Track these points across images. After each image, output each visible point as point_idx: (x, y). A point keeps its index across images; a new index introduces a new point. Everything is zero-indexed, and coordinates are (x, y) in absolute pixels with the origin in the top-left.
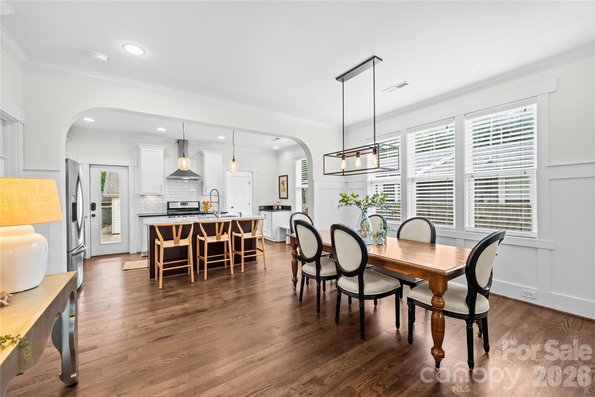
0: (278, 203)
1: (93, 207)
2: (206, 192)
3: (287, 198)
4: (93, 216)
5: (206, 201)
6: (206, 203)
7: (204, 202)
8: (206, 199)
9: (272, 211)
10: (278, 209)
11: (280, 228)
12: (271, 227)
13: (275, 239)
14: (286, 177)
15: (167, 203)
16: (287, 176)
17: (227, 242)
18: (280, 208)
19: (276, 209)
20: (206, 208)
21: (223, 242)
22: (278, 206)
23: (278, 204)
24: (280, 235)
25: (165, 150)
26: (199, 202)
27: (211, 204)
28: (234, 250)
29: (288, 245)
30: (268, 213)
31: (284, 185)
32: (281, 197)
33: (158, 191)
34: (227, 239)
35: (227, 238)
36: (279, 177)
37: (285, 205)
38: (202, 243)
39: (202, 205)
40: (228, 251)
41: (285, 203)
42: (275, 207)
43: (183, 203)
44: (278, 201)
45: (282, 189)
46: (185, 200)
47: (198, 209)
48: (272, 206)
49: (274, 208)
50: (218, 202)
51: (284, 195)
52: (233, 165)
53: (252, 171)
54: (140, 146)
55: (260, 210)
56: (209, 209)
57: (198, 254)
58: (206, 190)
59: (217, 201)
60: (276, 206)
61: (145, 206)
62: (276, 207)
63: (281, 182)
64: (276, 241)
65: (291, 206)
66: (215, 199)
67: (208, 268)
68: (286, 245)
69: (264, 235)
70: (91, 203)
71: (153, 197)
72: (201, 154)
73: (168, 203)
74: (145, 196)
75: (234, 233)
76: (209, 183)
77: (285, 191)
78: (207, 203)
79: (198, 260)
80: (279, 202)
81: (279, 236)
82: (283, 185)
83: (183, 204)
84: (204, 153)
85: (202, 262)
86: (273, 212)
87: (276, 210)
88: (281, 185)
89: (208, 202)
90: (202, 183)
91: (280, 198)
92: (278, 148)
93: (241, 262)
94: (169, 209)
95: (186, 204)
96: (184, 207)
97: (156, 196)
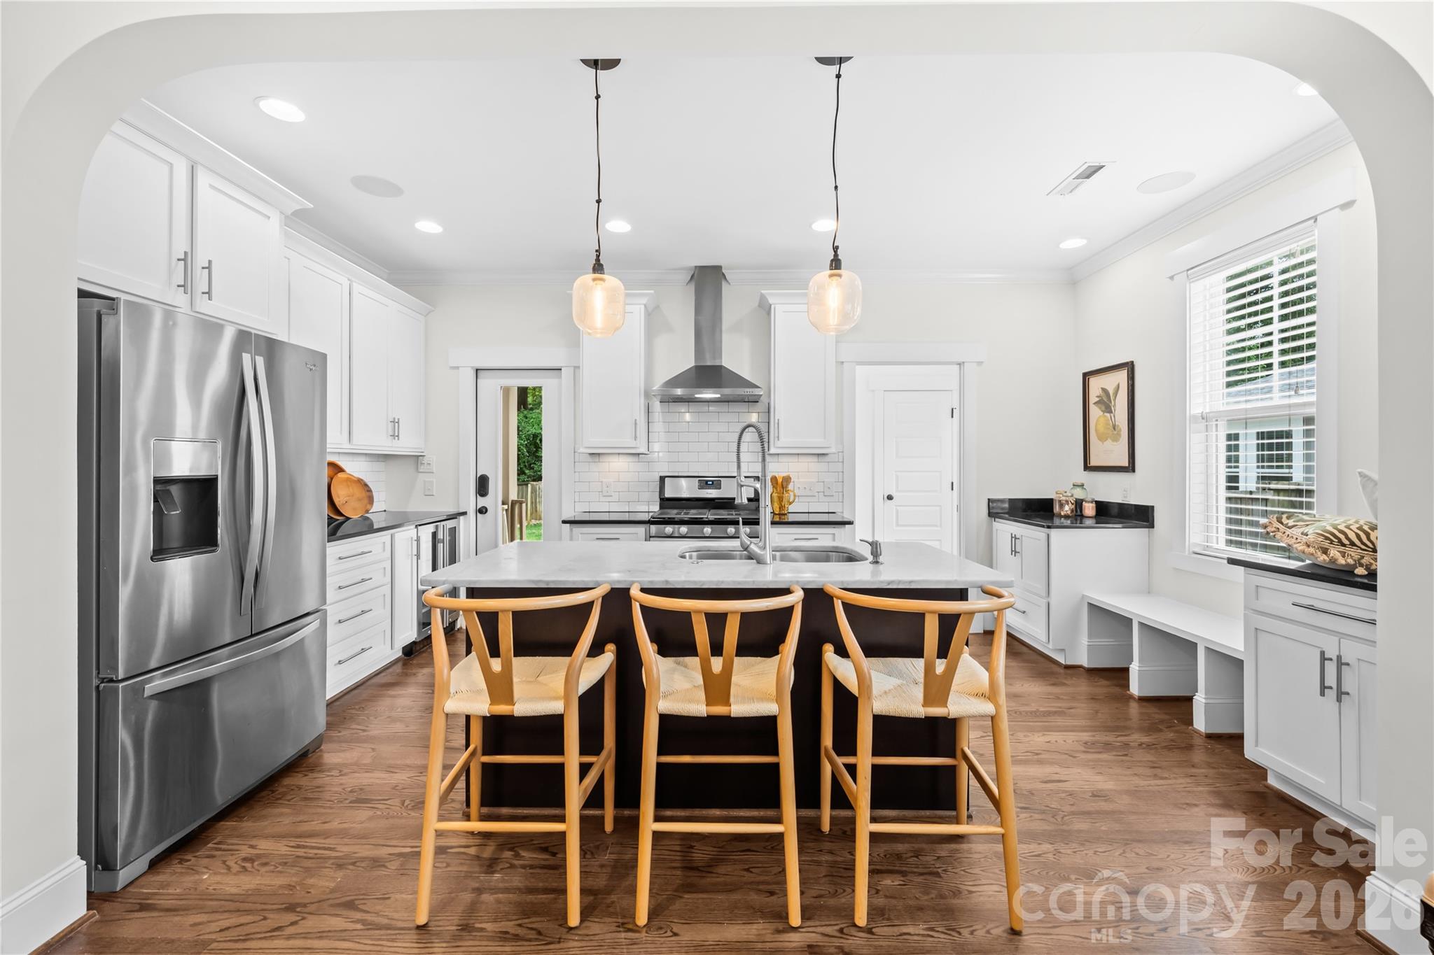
0: (1079, 490)
1: (482, 486)
2: (779, 444)
3: (1131, 468)
4: (483, 511)
5: (780, 475)
6: (780, 481)
7: (773, 480)
9: (1049, 527)
10: (1078, 517)
11: (1090, 604)
12: (1044, 593)
13: (1063, 650)
14: (1122, 376)
15: (658, 479)
16: (1130, 367)
18: (1089, 510)
19: (1066, 517)
20: (781, 499)
22: (1079, 504)
23: (1079, 494)
24: (1090, 636)
29: (1143, 700)
30: (1030, 533)
31: (1110, 412)
32: (1094, 462)
33: (627, 442)
35: (768, 700)
36: (1086, 376)
37: (1115, 498)
41: (1115, 490)
42: (1062, 506)
43: (707, 481)
44: (1079, 482)
45: (1101, 429)
46: (710, 470)
48: (1050, 501)
49: (1056, 509)
51: (1111, 451)
53: (961, 360)
55: (993, 514)
56: (790, 503)
58: (776, 435)
60: (1067, 502)
61: (602, 485)
62: (1067, 508)
63: (1093, 398)
64: (1069, 663)
65: (1153, 507)
68: (1131, 697)
69: (1007, 619)
70: (478, 476)
71: (622, 458)
72: (765, 309)
73: (662, 480)
74: (603, 458)
77: (1119, 435)
78: (785, 484)
80: (1082, 486)
81: (1084, 641)
82: (1109, 409)
83: (705, 483)
84: (770, 302)
86: (1055, 534)
87: (1068, 522)
88: (1095, 412)
89: (787, 480)
90: (768, 412)
91: (1087, 467)
92: (1084, 242)
94: (666, 502)
95: (716, 484)
96: (711, 493)
97: (630, 459)
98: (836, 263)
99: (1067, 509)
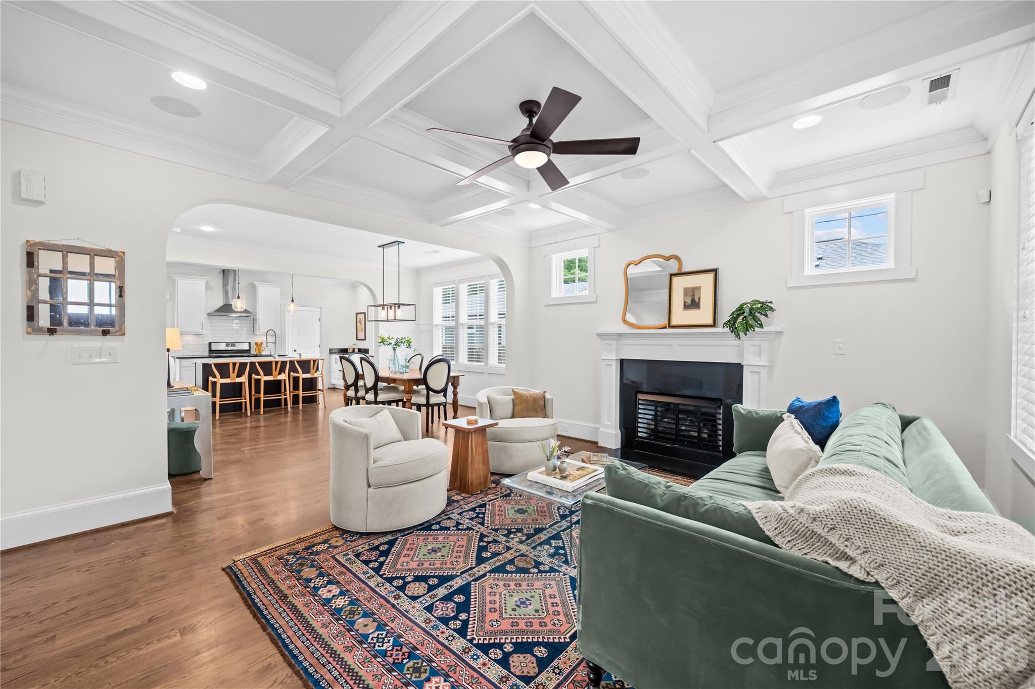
3: (365, 339)
5: (259, 342)
6: (259, 344)
7: (256, 344)
8: (259, 339)
10: (353, 352)
14: (363, 315)
15: (208, 343)
16: (365, 313)
17: (285, 380)
18: (356, 351)
19: (351, 353)
20: (259, 350)
21: (280, 381)
22: (354, 350)
23: (354, 347)
25: (207, 283)
26: (250, 343)
27: (267, 345)
28: (292, 390)
32: (358, 338)
33: (198, 330)
34: (285, 378)
36: (357, 314)
37: (362, 347)
38: (258, 381)
39: (253, 347)
40: (285, 390)
41: (362, 345)
43: (230, 344)
45: (360, 329)
46: (231, 340)
47: (249, 351)
48: (347, 349)
49: (348, 351)
50: (275, 343)
51: (361, 336)
52: (292, 307)
53: (321, 307)
54: (176, 278)
55: (331, 353)
56: (263, 350)
57: (253, 393)
58: (260, 330)
59: (274, 341)
60: (351, 349)
63: (358, 321)
65: (369, 349)
66: (271, 339)
67: (264, 408)
71: (190, 336)
72: (254, 287)
73: (210, 344)
75: (292, 374)
76: (264, 321)
77: (363, 331)
78: (261, 345)
79: (253, 398)
80: (355, 344)
82: (361, 324)
83: (227, 345)
84: (256, 285)
85: (258, 400)
88: (358, 324)
89: (262, 343)
90: (254, 320)
91: (357, 339)
93: (299, 404)
94: (211, 351)
95: (233, 345)
96: (230, 348)
97: (194, 336)
98: (293, 301)
99: (351, 351)
